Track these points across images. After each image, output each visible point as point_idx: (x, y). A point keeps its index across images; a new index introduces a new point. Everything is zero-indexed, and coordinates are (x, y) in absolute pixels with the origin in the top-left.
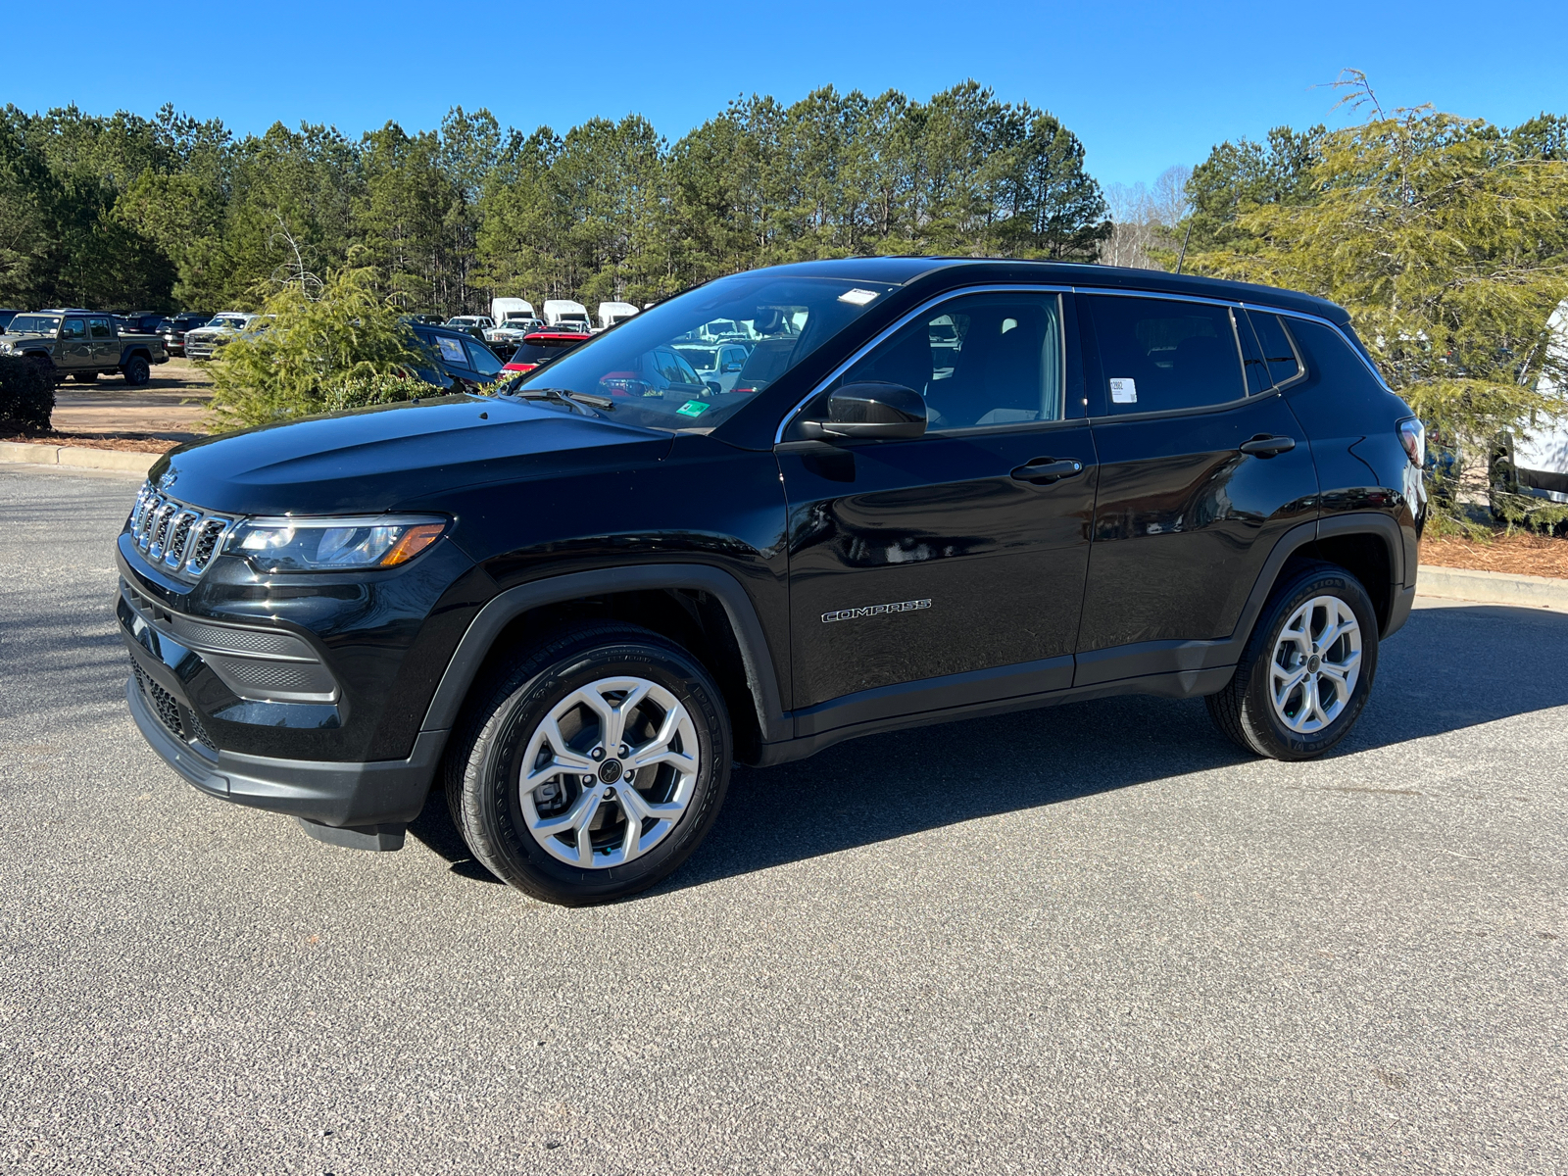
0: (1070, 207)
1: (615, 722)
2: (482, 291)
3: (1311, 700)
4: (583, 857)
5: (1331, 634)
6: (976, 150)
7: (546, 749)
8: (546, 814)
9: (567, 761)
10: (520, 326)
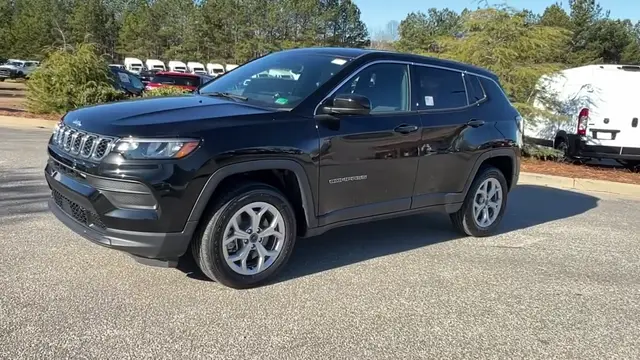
0: (355, 33)
1: (256, 218)
2: (120, 55)
3: (486, 216)
4: (243, 270)
5: (492, 192)
6: (320, 9)
7: (232, 229)
8: (230, 254)
9: (240, 234)
10: (137, 69)
